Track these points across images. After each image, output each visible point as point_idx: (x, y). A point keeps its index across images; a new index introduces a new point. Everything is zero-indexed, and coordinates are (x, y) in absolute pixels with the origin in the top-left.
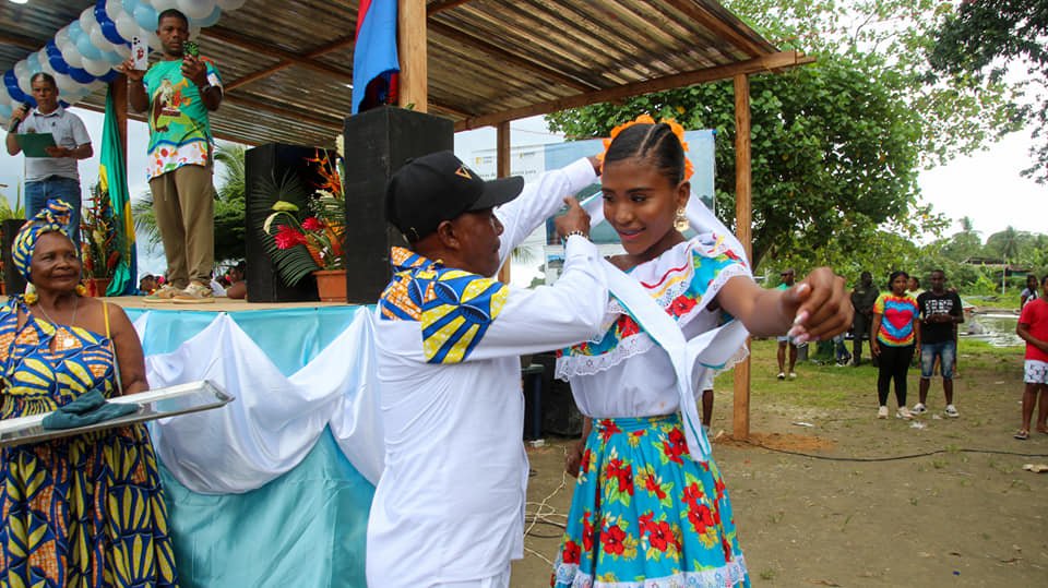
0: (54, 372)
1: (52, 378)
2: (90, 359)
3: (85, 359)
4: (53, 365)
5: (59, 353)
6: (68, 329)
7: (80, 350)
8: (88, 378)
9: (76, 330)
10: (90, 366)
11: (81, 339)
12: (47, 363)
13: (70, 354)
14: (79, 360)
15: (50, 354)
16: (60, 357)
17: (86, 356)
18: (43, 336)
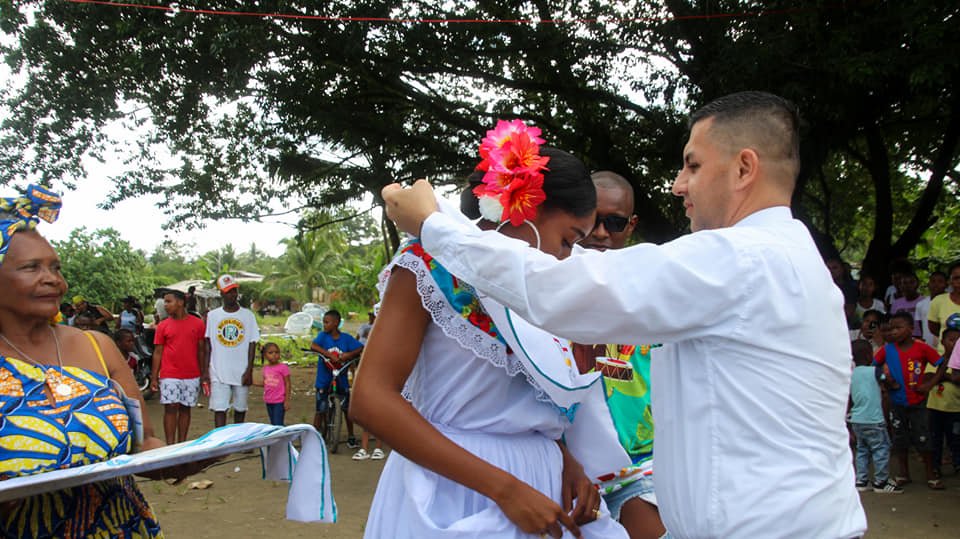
0: (65, 431)
1: (64, 440)
2: (107, 408)
3: (101, 409)
4: (61, 421)
5: (62, 404)
6: (58, 369)
7: (89, 397)
8: (111, 435)
9: (71, 370)
10: (111, 418)
11: (84, 382)
12: (50, 419)
13: (79, 404)
14: (93, 410)
15: (50, 407)
16: (65, 409)
17: (102, 404)
18: (27, 383)
